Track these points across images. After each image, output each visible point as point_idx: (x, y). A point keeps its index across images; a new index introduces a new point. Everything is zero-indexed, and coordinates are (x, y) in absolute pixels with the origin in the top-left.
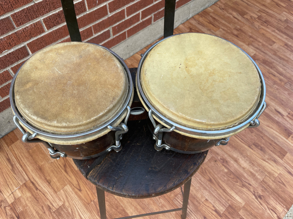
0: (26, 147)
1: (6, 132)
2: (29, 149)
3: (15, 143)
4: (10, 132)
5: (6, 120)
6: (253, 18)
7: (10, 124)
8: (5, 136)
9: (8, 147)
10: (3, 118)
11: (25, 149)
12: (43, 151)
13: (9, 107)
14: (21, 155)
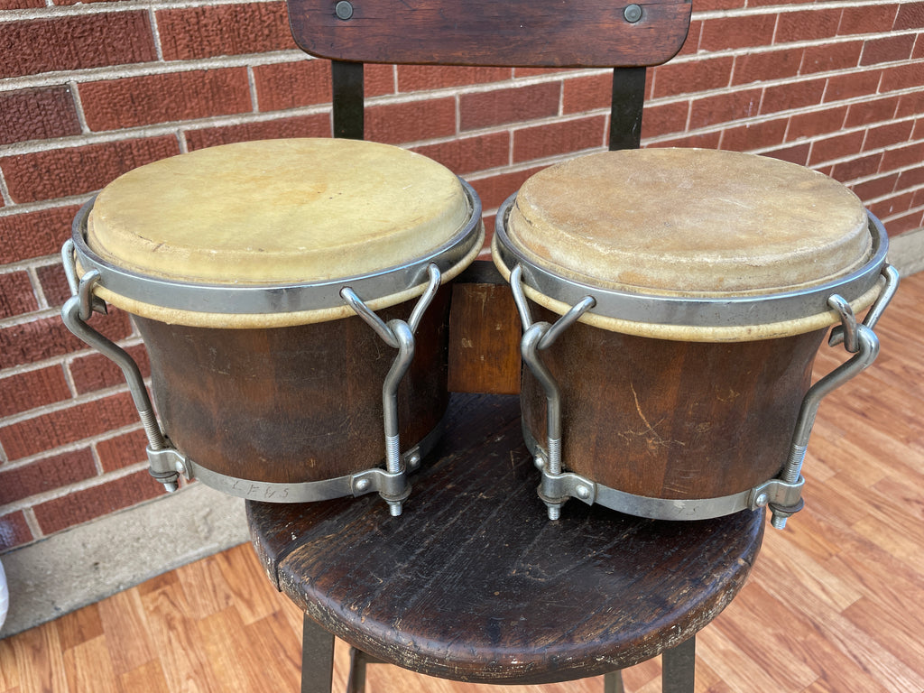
0: (114, 662)
1: (77, 600)
2: (122, 670)
3: (87, 644)
4: (87, 606)
5: (90, 556)
6: (912, 372)
7: (97, 576)
8: (67, 614)
9: (63, 653)
10: (84, 545)
11: (111, 668)
12: (163, 685)
13: (112, 511)
14: (92, 685)
